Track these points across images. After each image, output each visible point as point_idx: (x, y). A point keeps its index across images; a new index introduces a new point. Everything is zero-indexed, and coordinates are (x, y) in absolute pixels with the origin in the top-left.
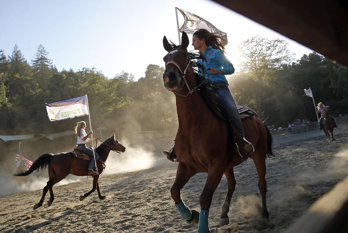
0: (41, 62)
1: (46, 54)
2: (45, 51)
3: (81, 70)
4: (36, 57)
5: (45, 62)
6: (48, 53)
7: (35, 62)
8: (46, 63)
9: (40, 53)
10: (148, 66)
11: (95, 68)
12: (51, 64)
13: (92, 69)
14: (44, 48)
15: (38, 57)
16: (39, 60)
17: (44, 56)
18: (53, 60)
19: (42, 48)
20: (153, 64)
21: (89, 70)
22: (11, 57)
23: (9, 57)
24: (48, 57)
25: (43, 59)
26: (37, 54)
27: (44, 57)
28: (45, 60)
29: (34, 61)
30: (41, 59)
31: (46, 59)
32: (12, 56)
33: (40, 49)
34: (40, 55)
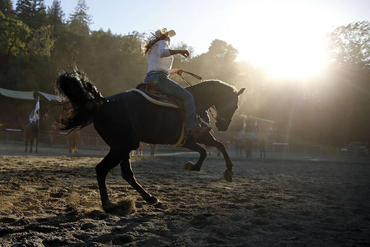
0: (80, 18)
1: (86, 8)
2: (86, 5)
3: (131, 34)
4: (74, 11)
5: (84, 18)
6: (88, 8)
7: (73, 17)
8: (85, 20)
9: (79, 7)
10: (214, 41)
11: (146, 33)
12: (90, 20)
13: (142, 35)
14: (84, 2)
15: (77, 11)
16: (78, 14)
17: (84, 10)
18: (92, 17)
19: (83, 2)
20: (220, 39)
21: (139, 34)
22: (50, 7)
23: (49, 7)
24: (88, 13)
25: (82, 14)
26: (77, 7)
27: (84, 13)
28: (84, 16)
29: (73, 15)
30: (80, 14)
31: (86, 15)
32: (52, 6)
33: (81, 3)
34: (80, 10)
